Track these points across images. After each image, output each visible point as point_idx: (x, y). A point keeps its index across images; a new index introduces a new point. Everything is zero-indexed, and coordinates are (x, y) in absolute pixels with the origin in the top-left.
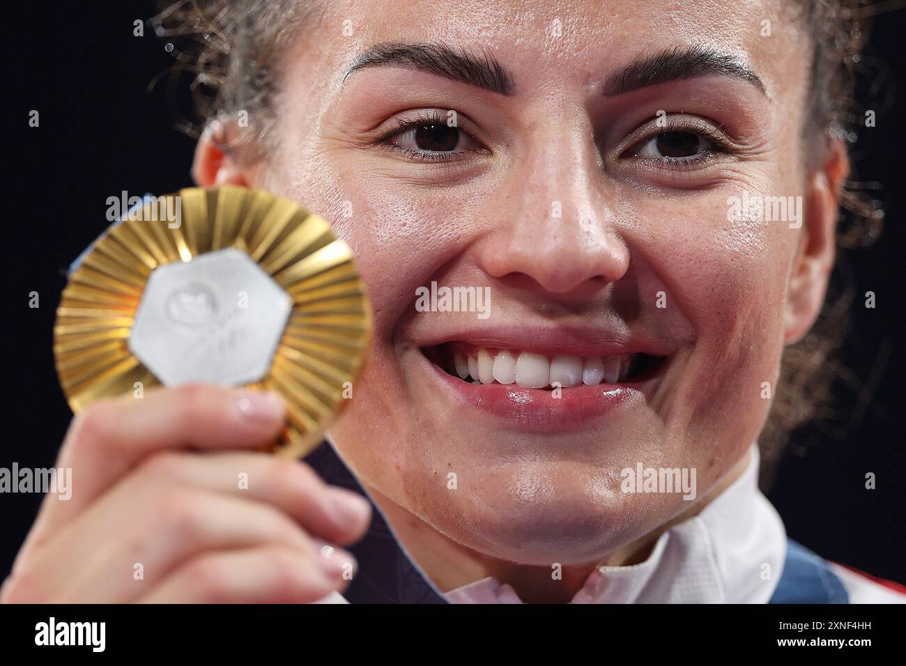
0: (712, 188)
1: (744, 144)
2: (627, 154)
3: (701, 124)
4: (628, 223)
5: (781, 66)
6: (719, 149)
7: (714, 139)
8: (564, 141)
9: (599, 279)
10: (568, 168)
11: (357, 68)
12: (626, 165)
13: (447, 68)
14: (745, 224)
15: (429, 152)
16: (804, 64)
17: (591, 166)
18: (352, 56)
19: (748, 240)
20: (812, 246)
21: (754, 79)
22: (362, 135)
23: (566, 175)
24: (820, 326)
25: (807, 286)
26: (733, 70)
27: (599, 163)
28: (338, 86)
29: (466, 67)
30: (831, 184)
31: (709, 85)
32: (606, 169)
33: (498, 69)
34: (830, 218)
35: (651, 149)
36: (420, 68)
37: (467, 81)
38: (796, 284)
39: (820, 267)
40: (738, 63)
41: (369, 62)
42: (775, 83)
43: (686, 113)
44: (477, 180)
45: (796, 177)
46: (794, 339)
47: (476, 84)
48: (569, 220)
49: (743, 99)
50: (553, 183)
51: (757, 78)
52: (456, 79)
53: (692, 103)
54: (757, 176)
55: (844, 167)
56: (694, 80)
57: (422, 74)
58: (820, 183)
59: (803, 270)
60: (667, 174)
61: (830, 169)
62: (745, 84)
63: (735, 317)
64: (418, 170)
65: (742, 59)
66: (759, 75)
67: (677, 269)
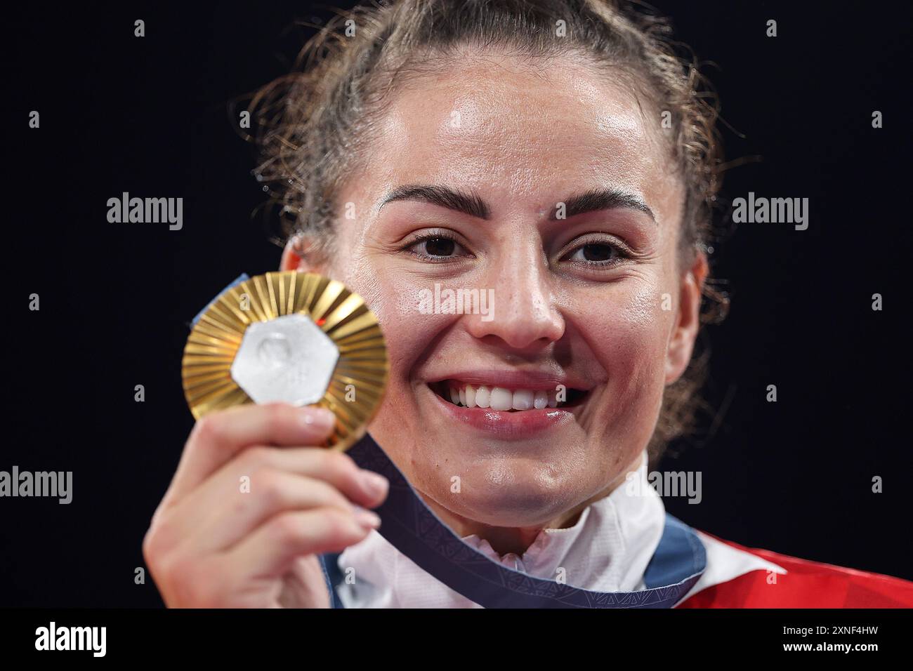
0: (619, 281)
1: (642, 253)
2: (564, 259)
3: (612, 239)
4: (565, 304)
5: (665, 202)
6: (624, 256)
7: (621, 249)
8: (524, 249)
9: (545, 340)
10: (525, 267)
11: (388, 201)
12: (563, 265)
13: (447, 201)
14: (640, 305)
15: (435, 256)
16: (680, 201)
17: (540, 266)
18: (385, 194)
19: (642, 315)
20: (684, 321)
21: (647, 210)
22: (391, 245)
23: (524, 272)
24: (688, 373)
25: (680, 347)
26: (634, 204)
27: (546, 264)
28: (376, 213)
29: (459, 201)
30: (696, 280)
31: (618, 214)
32: (550, 268)
33: (480, 202)
34: (695, 303)
35: (580, 255)
36: (429, 201)
37: (460, 210)
38: (673, 345)
39: (689, 335)
40: (637, 200)
41: (397, 197)
42: (661, 213)
43: (602, 232)
44: (466, 274)
45: (674, 276)
46: (671, 382)
47: (466, 212)
48: (526, 302)
49: (640, 223)
50: (515, 276)
51: (649, 210)
52: (453, 208)
53: (607, 225)
54: (648, 274)
55: (705, 269)
56: (608, 210)
57: (431, 205)
58: (690, 280)
59: (678, 336)
60: (590, 272)
61: (696, 270)
62: (641, 213)
63: (634, 365)
64: (428, 268)
65: (640, 197)
66: (650, 208)
67: (596, 334)
